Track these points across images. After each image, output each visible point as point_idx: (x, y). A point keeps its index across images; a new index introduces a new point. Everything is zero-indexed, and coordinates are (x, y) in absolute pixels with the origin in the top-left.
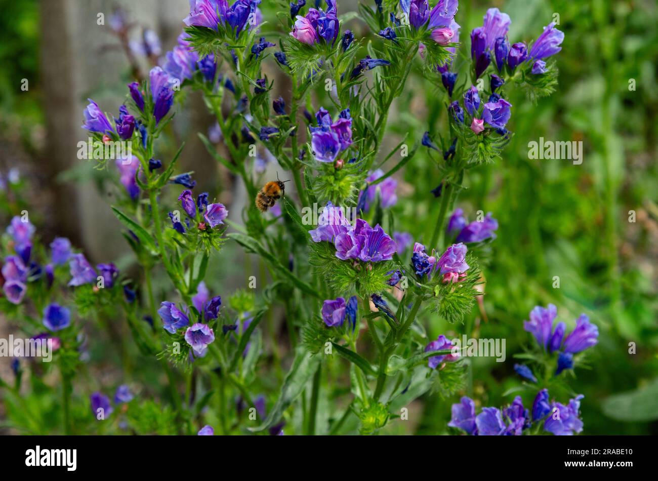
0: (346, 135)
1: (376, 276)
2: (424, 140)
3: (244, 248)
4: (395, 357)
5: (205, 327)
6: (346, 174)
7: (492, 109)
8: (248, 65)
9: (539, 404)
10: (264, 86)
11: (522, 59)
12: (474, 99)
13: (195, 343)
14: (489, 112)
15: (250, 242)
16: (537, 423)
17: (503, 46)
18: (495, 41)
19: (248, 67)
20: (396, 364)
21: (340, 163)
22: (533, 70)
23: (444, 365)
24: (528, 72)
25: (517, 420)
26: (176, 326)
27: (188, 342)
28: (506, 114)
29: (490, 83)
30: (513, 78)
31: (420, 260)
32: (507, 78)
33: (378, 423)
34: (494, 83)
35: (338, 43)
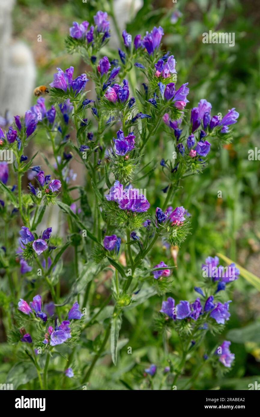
0: (132, 143)
1: (137, 220)
2: (161, 163)
3: (62, 210)
4: (138, 269)
5: (43, 241)
6: (130, 163)
7: (201, 145)
8: (79, 111)
9: (209, 302)
10: (87, 122)
11: (217, 124)
12: (192, 140)
13: (37, 249)
14: (200, 147)
15: (66, 207)
16: (206, 313)
17: (208, 117)
18: (204, 114)
19: (79, 112)
20: (138, 273)
21: (127, 157)
22: (222, 131)
23: (161, 278)
24: (219, 131)
25: (198, 309)
26: (28, 240)
27: (34, 248)
28: (208, 149)
29: (200, 135)
30: (211, 134)
31: (161, 213)
32: (208, 133)
33: (126, 304)
34: (202, 135)
35: (127, 103)
